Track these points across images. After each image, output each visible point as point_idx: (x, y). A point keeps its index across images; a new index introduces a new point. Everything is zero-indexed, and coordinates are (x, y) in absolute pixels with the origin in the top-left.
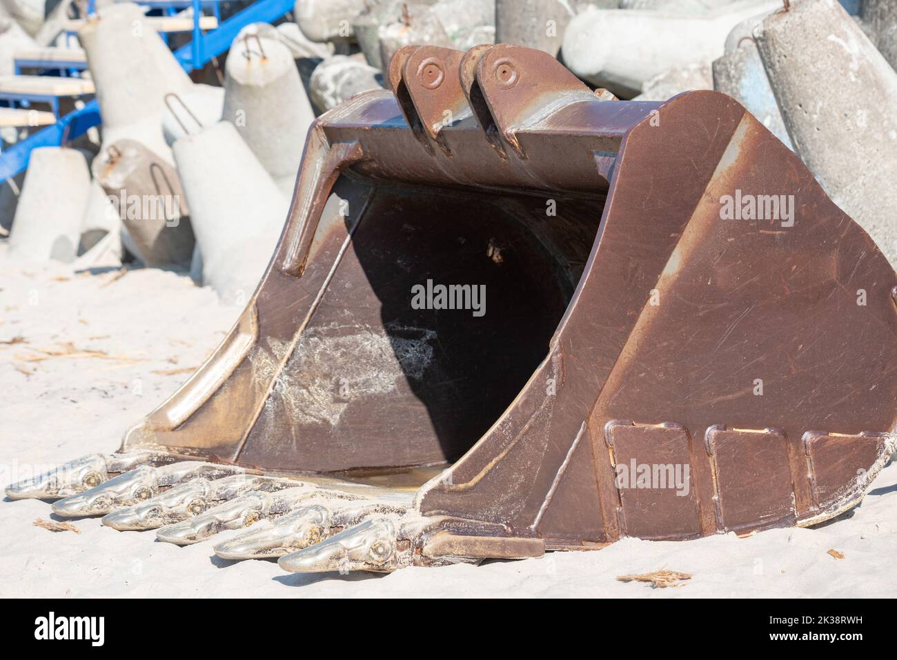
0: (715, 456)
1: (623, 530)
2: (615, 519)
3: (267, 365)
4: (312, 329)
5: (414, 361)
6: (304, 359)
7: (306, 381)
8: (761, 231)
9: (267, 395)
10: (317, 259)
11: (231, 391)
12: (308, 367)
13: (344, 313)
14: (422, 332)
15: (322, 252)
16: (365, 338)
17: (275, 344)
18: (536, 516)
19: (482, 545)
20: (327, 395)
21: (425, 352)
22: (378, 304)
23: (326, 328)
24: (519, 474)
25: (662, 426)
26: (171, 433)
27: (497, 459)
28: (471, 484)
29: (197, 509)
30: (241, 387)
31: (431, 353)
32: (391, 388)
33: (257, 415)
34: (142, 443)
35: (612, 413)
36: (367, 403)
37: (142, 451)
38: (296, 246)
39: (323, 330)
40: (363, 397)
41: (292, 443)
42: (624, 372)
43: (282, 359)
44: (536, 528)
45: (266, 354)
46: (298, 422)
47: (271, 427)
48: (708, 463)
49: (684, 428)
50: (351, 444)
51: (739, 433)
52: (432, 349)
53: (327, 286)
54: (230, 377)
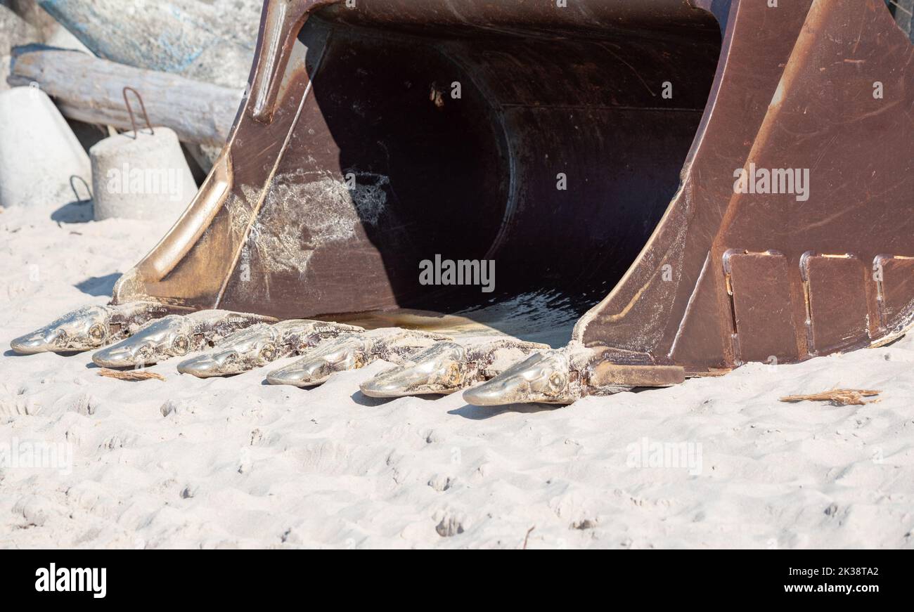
0: (808, 282)
1: (737, 356)
2: (731, 346)
3: (242, 213)
4: (281, 176)
5: (370, 207)
6: (274, 206)
7: (277, 229)
8: (846, 60)
9: (243, 243)
10: (283, 105)
11: (211, 240)
12: (278, 214)
13: (308, 159)
14: (376, 177)
15: (287, 97)
16: (327, 184)
17: (248, 191)
18: (672, 345)
19: (637, 372)
20: (295, 243)
21: (379, 197)
22: (337, 151)
23: (292, 175)
24: (659, 304)
25: (767, 253)
26: (159, 283)
27: (642, 290)
28: (622, 315)
29: (269, 354)
30: (219, 236)
31: (385, 199)
32: (350, 234)
33: (234, 263)
34: (133, 294)
35: (730, 243)
36: (330, 249)
37: (139, 302)
38: (266, 92)
39: (290, 177)
40: (326, 244)
41: (265, 292)
42: (738, 202)
43: (255, 206)
44: (672, 356)
45: (241, 202)
46: (271, 271)
47: (246, 276)
48: (802, 289)
49: (785, 255)
50: (317, 292)
51: (827, 258)
52: (385, 194)
53: (293, 133)
54: (210, 226)
